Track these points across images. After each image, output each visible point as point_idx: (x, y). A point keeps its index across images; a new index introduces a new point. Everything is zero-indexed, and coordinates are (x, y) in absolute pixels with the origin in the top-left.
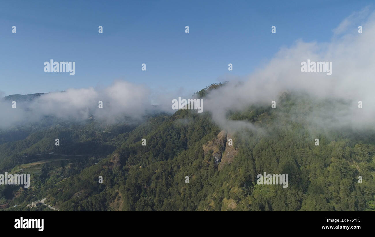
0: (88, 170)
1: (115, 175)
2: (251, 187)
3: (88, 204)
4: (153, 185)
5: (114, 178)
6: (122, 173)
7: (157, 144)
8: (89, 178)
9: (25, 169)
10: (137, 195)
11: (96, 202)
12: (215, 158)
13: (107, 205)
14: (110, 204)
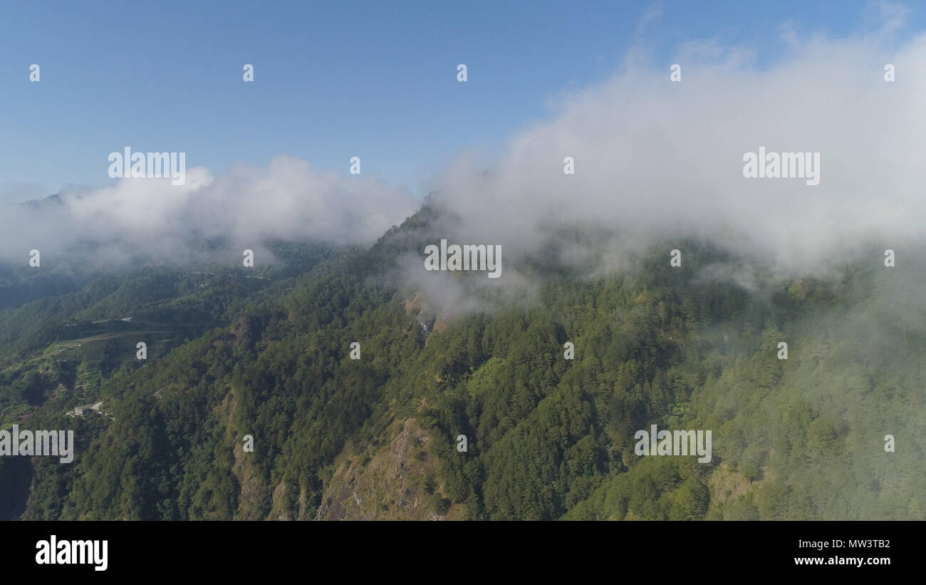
0: (186, 350)
1: (237, 359)
2: (466, 375)
3: (171, 407)
4: (297, 375)
5: (234, 363)
6: (252, 355)
7: (330, 300)
8: (183, 362)
9: (70, 349)
10: (264, 393)
11: (185, 404)
12: (422, 324)
13: (207, 409)
14: (214, 409)
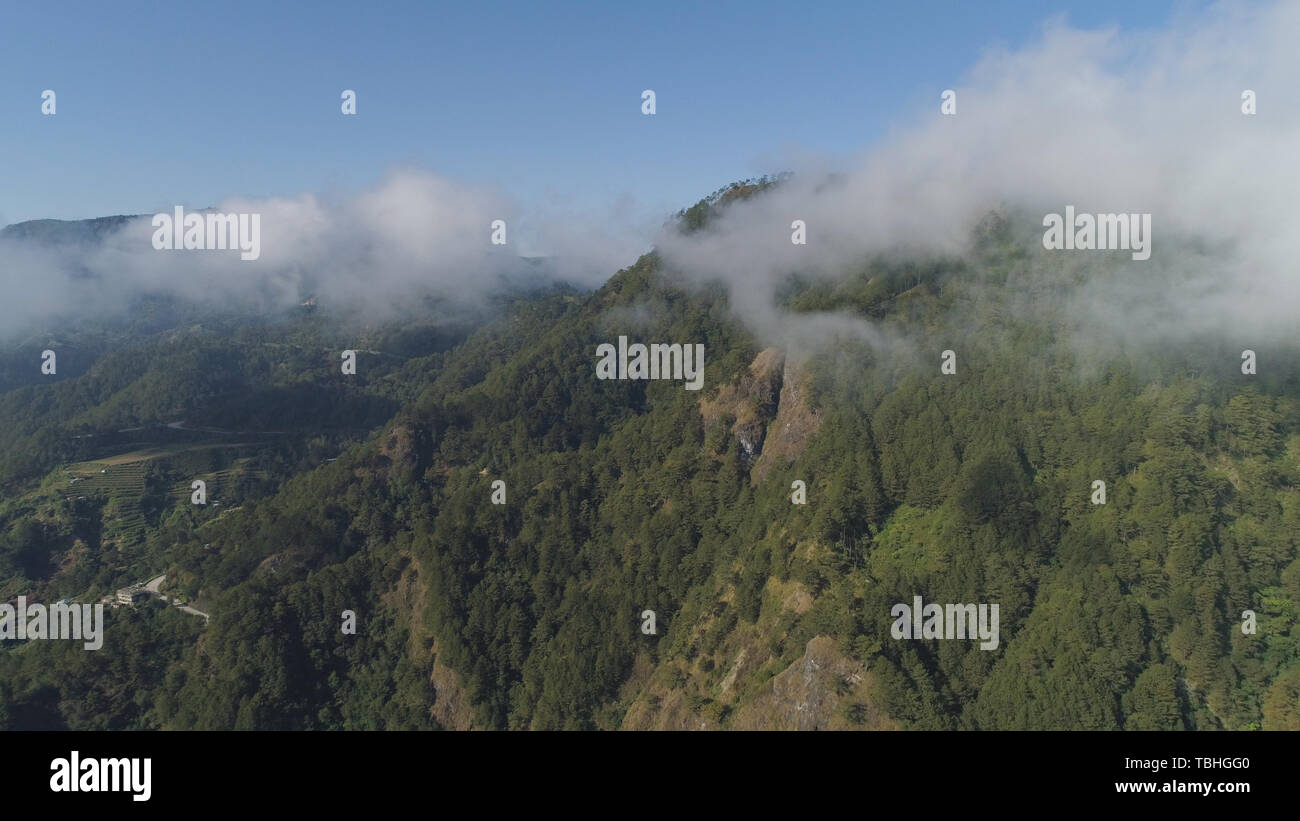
0: (305, 484)
1: (398, 501)
2: (865, 540)
3: (308, 595)
4: (526, 534)
5: (394, 508)
6: (422, 491)
7: (540, 394)
8: (309, 509)
9: (87, 478)
10: (473, 568)
11: (333, 591)
12: (743, 441)
13: (371, 598)
14: (383, 597)
